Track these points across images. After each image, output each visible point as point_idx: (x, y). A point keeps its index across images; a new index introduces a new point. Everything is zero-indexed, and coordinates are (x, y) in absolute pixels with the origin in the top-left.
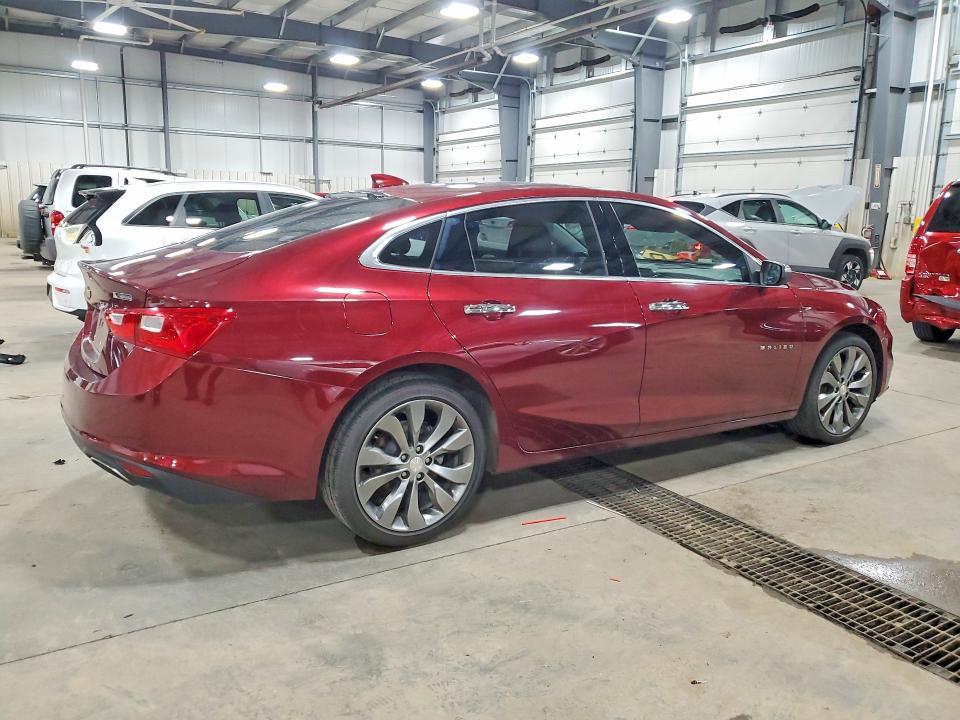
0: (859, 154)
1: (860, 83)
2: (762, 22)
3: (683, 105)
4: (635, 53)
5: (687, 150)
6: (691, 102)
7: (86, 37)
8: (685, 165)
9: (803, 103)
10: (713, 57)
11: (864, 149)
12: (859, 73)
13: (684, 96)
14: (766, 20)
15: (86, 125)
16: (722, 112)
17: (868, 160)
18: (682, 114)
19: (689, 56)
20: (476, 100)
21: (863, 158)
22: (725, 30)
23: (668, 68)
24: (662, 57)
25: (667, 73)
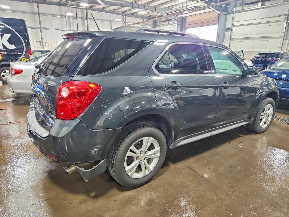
0: (285, 38)
1: (287, 19)
2: (258, 2)
3: (233, 25)
4: (220, 10)
5: (233, 37)
6: (235, 24)
7: (68, 6)
8: (232, 41)
9: (269, 24)
10: (243, 11)
11: (286, 37)
12: (287, 16)
13: (233, 22)
14: (260, 1)
15: (68, 30)
16: (244, 27)
17: (288, 40)
18: (232, 27)
19: (235, 11)
20: (168, 23)
21: (286, 39)
22: (246, 4)
23: (229, 14)
24: (227, 11)
25: (228, 16)
